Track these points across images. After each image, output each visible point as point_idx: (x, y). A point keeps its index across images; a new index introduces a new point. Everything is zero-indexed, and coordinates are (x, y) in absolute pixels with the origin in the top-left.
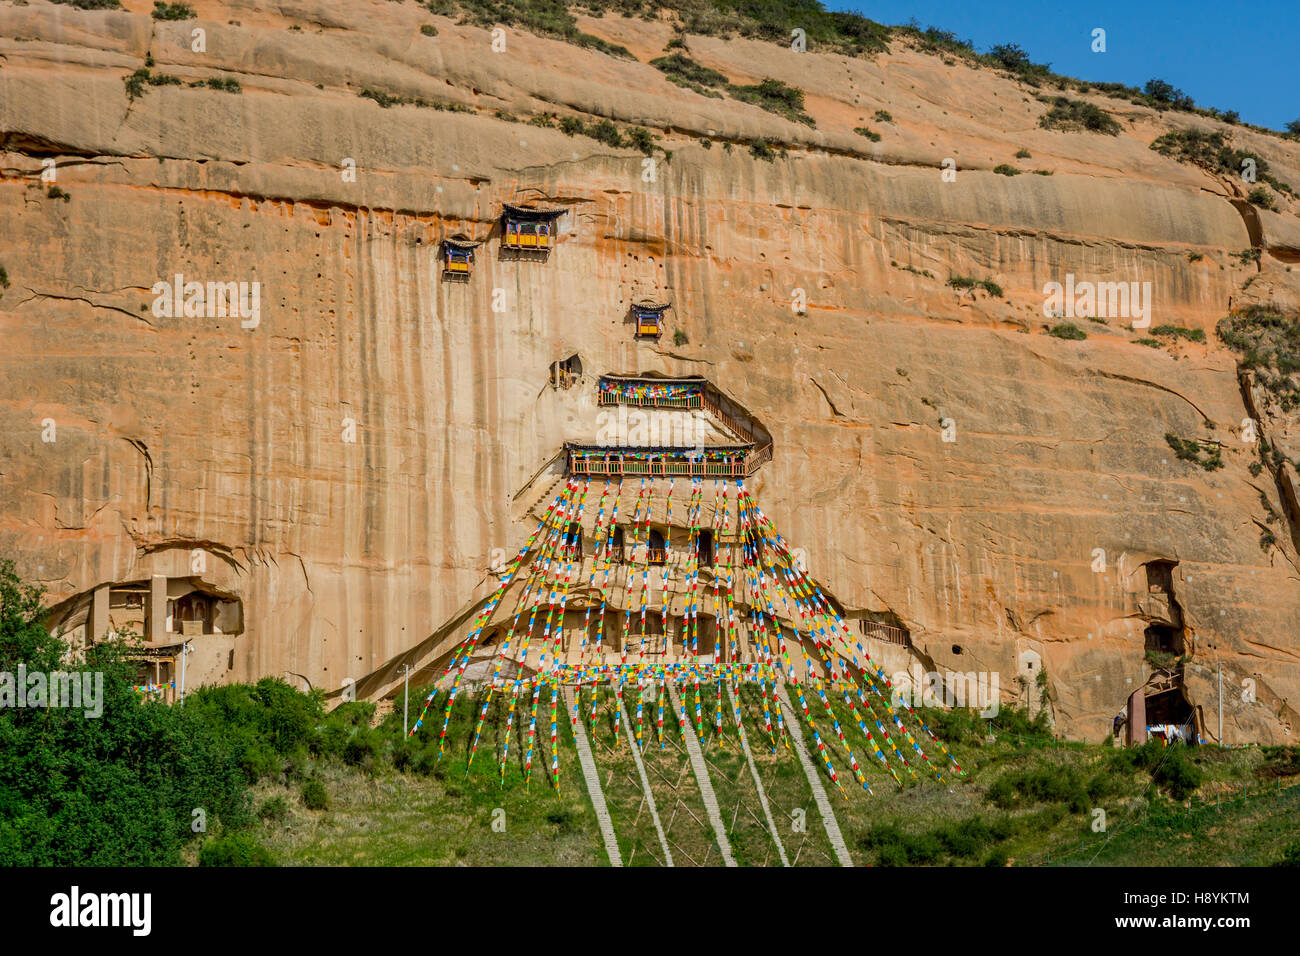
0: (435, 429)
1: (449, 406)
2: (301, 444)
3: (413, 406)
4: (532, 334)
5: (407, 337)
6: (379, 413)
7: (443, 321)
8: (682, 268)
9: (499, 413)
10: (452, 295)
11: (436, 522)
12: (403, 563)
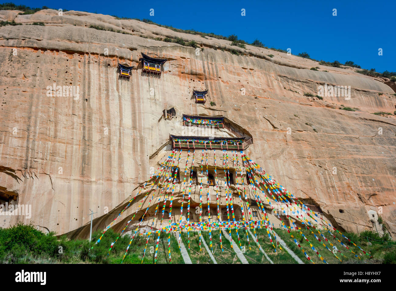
0: (115, 128)
1: (121, 120)
2: (53, 128)
3: (105, 118)
4: (155, 100)
5: (103, 96)
6: (90, 120)
7: (119, 92)
8: (211, 83)
9: (143, 125)
10: (123, 84)
11: (115, 163)
12: (100, 179)
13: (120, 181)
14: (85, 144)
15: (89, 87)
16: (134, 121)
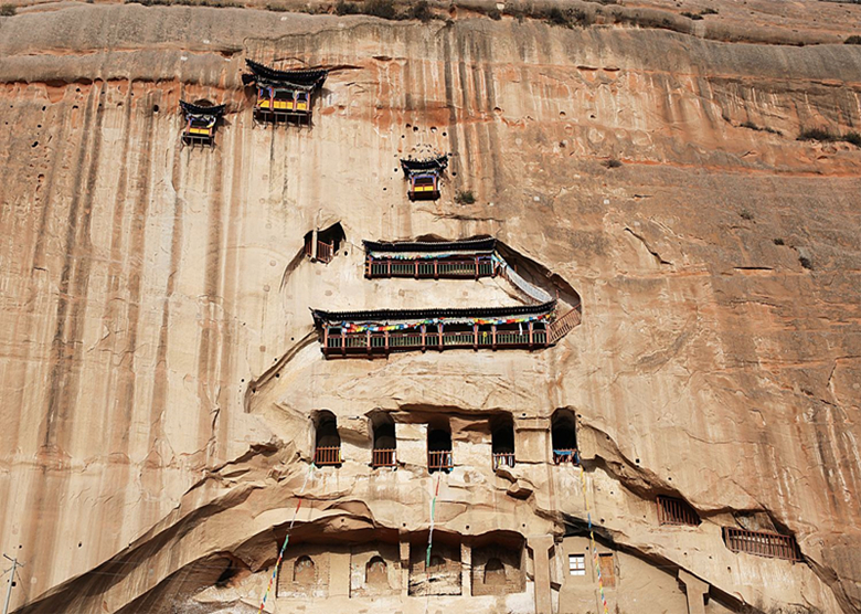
1: (173, 275)
4: (285, 203)
5: (130, 205)
6: (82, 281)
7: (176, 190)
8: (467, 131)
9: (237, 286)
10: (192, 163)
11: (142, 411)
12: (93, 460)
13: (152, 464)
14: (60, 353)
15: (92, 183)
16: (213, 275)
